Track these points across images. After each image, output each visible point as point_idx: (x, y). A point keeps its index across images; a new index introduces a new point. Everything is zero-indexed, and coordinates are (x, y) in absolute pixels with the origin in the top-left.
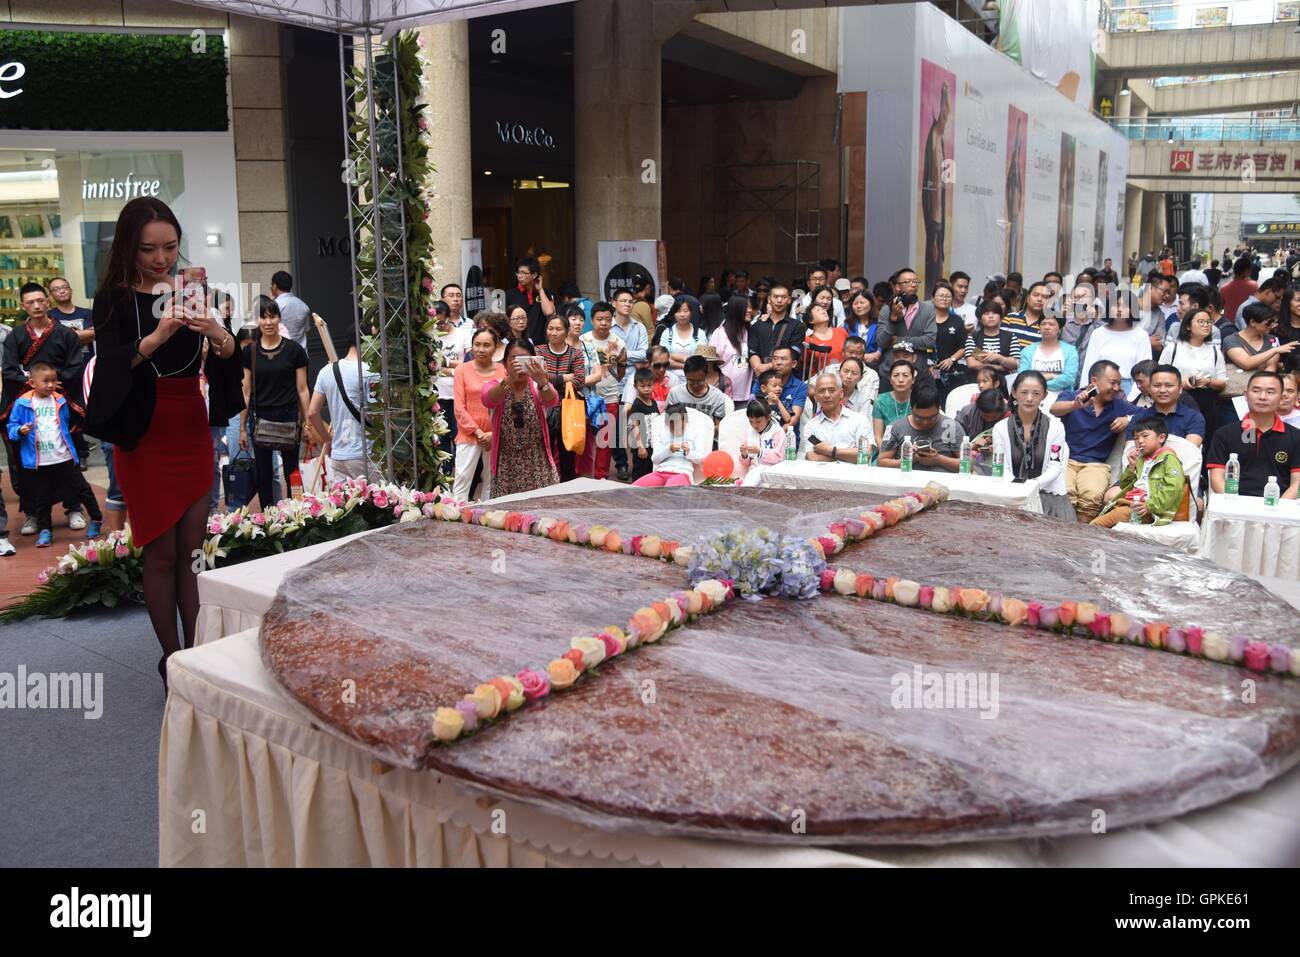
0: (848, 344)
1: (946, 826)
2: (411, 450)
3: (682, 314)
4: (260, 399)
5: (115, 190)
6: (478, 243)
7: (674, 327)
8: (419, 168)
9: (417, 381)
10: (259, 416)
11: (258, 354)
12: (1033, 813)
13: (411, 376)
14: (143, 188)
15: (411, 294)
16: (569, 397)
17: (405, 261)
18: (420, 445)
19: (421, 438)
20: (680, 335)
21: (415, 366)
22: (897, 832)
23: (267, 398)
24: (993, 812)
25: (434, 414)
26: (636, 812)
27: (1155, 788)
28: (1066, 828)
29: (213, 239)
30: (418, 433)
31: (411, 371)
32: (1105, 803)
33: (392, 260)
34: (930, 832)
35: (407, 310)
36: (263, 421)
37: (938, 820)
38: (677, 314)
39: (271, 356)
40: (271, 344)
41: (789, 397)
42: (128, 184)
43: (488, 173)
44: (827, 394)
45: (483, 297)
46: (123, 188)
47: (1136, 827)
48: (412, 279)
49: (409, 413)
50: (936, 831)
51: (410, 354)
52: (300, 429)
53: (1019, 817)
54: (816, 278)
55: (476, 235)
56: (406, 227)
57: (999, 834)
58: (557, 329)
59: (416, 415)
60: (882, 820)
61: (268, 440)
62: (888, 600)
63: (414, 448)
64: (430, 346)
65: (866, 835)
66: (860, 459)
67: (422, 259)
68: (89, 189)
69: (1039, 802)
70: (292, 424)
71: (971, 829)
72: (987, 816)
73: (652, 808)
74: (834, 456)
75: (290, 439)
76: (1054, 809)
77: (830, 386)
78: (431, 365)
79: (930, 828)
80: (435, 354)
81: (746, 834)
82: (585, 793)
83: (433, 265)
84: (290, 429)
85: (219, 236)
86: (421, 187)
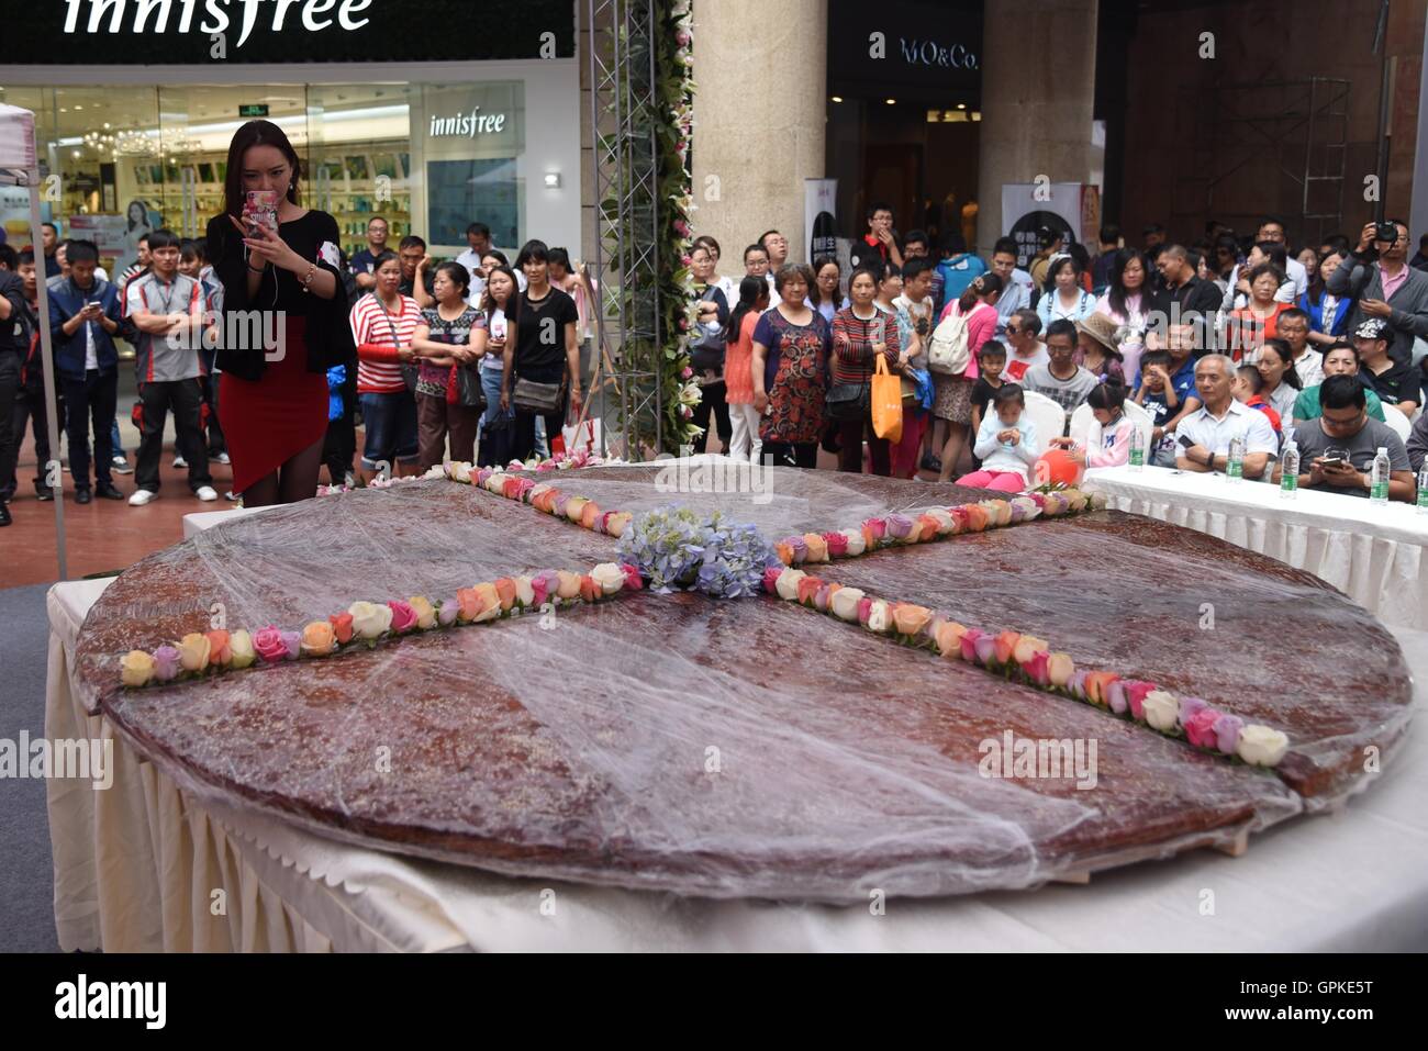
0: (1282, 317)
1: (522, 854)
2: (655, 422)
3: (1063, 277)
4: (524, 354)
5: (462, 127)
6: (831, 185)
7: (1056, 292)
8: (673, 90)
9: (664, 342)
10: (520, 375)
11: (524, 304)
12: (637, 858)
13: (657, 334)
14: (488, 124)
15: (660, 240)
16: (881, 373)
17: (654, 197)
18: (665, 416)
19: (666, 408)
20: (1063, 304)
21: (663, 322)
22: (463, 850)
23: (529, 355)
24: (583, 847)
25: (684, 381)
26: (224, 782)
27: (826, 856)
28: (676, 885)
29: (551, 180)
30: (663, 402)
31: (657, 329)
32: (741, 865)
33: (641, 198)
34: (502, 858)
35: (656, 258)
36: (523, 381)
37: (513, 845)
38: (1058, 277)
39: (536, 307)
40: (537, 294)
41: (1184, 385)
42: (474, 119)
43: (891, 102)
44: (1206, 382)
45: (834, 250)
46: (469, 123)
47: (795, 902)
48: (661, 221)
49: (654, 378)
50: (509, 858)
51: (657, 309)
52: (566, 394)
53: (617, 859)
54: (1267, 233)
55: (828, 175)
56: (658, 160)
57: (583, 875)
58: (867, 286)
59: (662, 383)
60: (446, 833)
61: (525, 402)
62: (826, 611)
63: (658, 418)
64: (679, 300)
65: (430, 847)
66: (1230, 470)
67: (674, 197)
68: (438, 126)
69: (649, 846)
70: (554, 386)
71: (552, 863)
72: (572, 850)
73: (239, 780)
74: (1211, 465)
75: (551, 403)
76: (664, 857)
77: (1213, 371)
78: (682, 322)
79: (501, 853)
80: (686, 310)
81: (313, 824)
82: (195, 755)
83: (687, 204)
84: (552, 392)
85: (559, 177)
86: (675, 113)
